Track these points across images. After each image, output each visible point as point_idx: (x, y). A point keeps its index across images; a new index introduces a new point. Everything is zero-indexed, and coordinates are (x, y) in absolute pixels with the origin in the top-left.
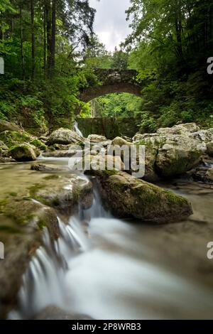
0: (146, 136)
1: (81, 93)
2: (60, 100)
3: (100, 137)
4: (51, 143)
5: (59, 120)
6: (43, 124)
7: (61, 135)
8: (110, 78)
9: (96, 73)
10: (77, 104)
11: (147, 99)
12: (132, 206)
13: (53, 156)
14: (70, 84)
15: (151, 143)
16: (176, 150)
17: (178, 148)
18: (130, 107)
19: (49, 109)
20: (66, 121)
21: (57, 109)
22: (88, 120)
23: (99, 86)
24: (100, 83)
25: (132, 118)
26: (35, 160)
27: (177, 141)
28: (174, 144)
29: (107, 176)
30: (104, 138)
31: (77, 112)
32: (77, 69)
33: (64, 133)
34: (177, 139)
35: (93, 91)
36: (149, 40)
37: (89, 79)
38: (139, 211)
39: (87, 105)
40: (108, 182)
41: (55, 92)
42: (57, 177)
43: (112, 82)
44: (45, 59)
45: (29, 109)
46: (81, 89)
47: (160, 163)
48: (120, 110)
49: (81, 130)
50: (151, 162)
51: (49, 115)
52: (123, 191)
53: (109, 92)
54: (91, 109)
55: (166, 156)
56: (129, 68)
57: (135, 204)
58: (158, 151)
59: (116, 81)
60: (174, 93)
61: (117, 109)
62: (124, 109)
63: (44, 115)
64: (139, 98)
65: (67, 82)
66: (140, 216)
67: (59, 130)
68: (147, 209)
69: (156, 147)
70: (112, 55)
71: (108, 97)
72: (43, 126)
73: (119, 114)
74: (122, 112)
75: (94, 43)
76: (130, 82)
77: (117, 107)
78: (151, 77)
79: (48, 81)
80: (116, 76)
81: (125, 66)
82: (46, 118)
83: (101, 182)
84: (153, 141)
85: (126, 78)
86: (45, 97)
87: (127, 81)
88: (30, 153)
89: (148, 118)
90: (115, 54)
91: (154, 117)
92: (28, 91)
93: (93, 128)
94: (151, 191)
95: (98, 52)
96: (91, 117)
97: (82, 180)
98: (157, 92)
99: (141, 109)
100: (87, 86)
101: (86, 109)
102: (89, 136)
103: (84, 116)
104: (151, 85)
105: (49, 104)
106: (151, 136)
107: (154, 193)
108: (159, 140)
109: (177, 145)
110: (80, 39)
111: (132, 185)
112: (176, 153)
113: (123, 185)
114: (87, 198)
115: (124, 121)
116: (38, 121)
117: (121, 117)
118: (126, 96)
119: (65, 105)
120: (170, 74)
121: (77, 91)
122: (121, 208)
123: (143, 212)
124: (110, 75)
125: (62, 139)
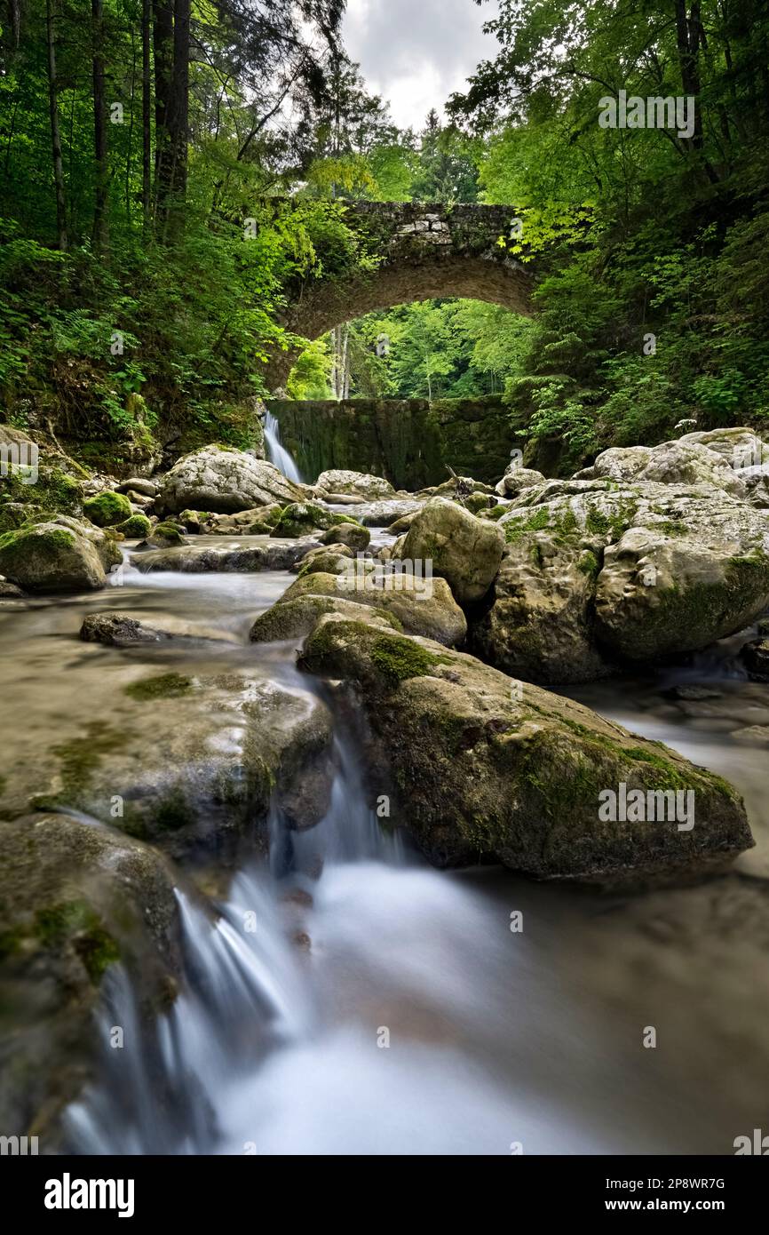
0: (553, 491)
1: (294, 299)
2: (208, 330)
3: (365, 480)
4: (169, 505)
5: (200, 408)
6: (141, 428)
7: (212, 475)
8: (409, 237)
9: (351, 222)
10: (277, 345)
11: (554, 327)
12: (493, 818)
13: (174, 566)
14: (246, 267)
15: (572, 521)
16: (677, 554)
17: (683, 544)
18: (488, 355)
19: (162, 367)
20: (232, 413)
21: (196, 364)
22: (318, 409)
23: (366, 272)
24: (368, 263)
25: (496, 403)
26: (99, 588)
27: (679, 515)
28: (668, 529)
29: (393, 680)
30: (384, 485)
31: (275, 374)
32: (275, 202)
33: (220, 466)
34: (680, 505)
35: (340, 293)
36: (566, 83)
37: (324, 245)
38: (526, 839)
39: (314, 349)
40: (398, 708)
41: (187, 298)
42: (185, 686)
43: (414, 254)
44: (146, 163)
45: (84, 366)
46: (293, 285)
47: (611, 607)
48: (446, 369)
49: (289, 449)
50: (575, 602)
51: (160, 388)
52: (457, 752)
53: (404, 296)
54: (330, 363)
55: (635, 578)
56: (486, 199)
57: (508, 812)
58: (600, 556)
59: (435, 253)
60: (669, 302)
61: (438, 365)
62: (462, 366)
63: (143, 389)
64: (524, 320)
65: (238, 258)
66: (531, 860)
67: (203, 454)
68: (560, 830)
69: (594, 540)
70: (418, 144)
71: (402, 316)
72: (139, 432)
73: (443, 383)
74: (455, 376)
75: (344, 96)
76: (489, 257)
77: (435, 357)
78: (576, 236)
79: (161, 251)
80: (432, 230)
81: (469, 189)
82: (150, 401)
83: (368, 706)
84: (582, 516)
85: (475, 242)
86: (148, 315)
87: (476, 252)
88: (79, 563)
89: (560, 404)
90: (429, 141)
91: (586, 401)
92: (78, 292)
93: (340, 444)
94: (577, 755)
95: (361, 132)
96: (333, 395)
97: (289, 700)
98: (600, 296)
99: (531, 365)
100: (318, 273)
101: (311, 364)
102: (324, 477)
103: (304, 392)
104: (575, 269)
105: (166, 345)
106: (573, 492)
107: (588, 763)
108: (604, 509)
109: (681, 531)
110: (286, 82)
111: (499, 725)
112: (678, 567)
113: (460, 722)
114: (308, 783)
115: (465, 412)
116: (119, 414)
117: (450, 399)
118: (470, 310)
119: (229, 348)
120: (651, 222)
121: (276, 292)
122: (449, 822)
123: (544, 844)
124: (409, 229)
125: (215, 492)
